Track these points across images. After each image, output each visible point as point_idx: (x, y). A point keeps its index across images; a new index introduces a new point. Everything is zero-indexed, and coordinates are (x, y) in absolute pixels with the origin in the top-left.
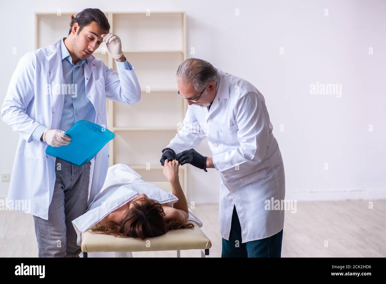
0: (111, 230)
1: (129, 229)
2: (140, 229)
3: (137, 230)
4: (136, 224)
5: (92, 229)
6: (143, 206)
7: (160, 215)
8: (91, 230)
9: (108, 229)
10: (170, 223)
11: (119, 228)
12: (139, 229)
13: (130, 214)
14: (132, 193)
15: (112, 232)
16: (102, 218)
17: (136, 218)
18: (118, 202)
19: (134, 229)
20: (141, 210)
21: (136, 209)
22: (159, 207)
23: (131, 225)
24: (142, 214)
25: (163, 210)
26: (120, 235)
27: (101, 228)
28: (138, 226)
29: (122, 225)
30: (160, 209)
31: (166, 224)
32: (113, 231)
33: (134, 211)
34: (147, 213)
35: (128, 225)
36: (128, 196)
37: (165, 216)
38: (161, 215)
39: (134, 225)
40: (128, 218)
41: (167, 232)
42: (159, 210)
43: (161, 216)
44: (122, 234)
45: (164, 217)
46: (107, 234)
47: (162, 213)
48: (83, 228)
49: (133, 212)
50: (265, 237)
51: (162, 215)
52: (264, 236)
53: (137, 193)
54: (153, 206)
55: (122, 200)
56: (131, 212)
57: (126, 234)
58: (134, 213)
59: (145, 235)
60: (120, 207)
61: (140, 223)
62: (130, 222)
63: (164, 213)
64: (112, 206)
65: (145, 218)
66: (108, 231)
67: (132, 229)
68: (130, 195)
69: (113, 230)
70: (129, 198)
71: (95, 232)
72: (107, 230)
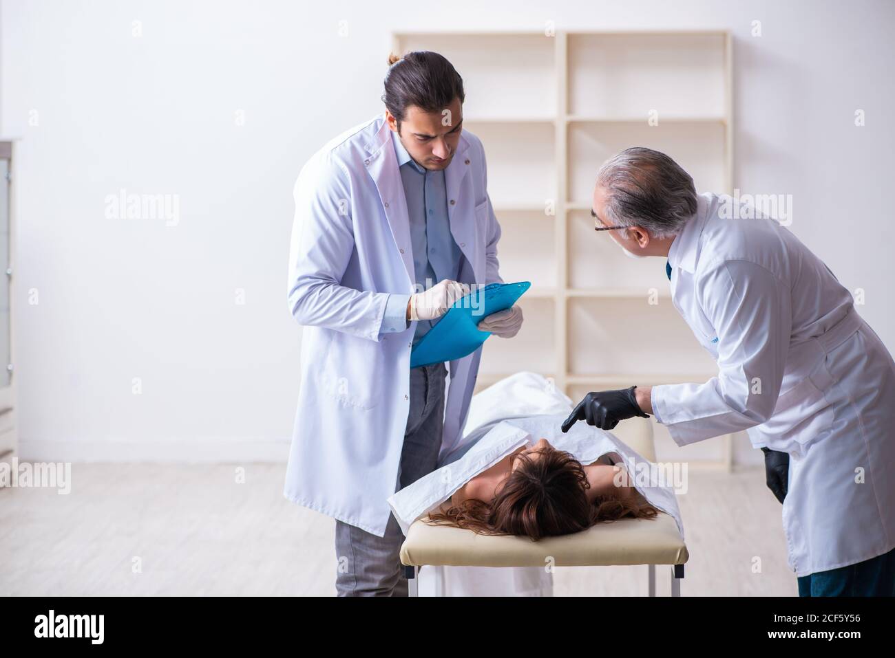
0: (470, 519)
1: (507, 515)
2: (533, 516)
3: (524, 518)
4: (523, 506)
5: (429, 515)
6: (540, 464)
7: (578, 486)
8: (427, 518)
9: (464, 515)
10: (603, 505)
11: (488, 512)
12: (529, 517)
13: (512, 483)
14: (516, 436)
15: (471, 523)
16: (451, 493)
17: (525, 491)
18: (486, 457)
19: (519, 517)
20: (535, 474)
21: (524, 472)
22: (575, 468)
23: (513, 508)
24: (536, 482)
25: (584, 476)
26: (487, 528)
27: (449, 513)
28: (528, 509)
29: (494, 509)
30: (579, 473)
31: (593, 508)
32: (473, 519)
33: (521, 477)
34: (548, 481)
35: (506, 506)
36: (508, 441)
37: (589, 488)
38: (581, 487)
39: (518, 506)
40: (508, 492)
41: (593, 525)
42: (577, 474)
43: (580, 490)
44: (491, 528)
45: (587, 491)
46: (461, 527)
47: (584, 483)
48: (410, 515)
49: (517, 479)
50: (832, 567)
51: (583, 486)
52: (830, 563)
53: (527, 434)
54: (562, 465)
55: (496, 451)
56: (514, 478)
57: (499, 527)
58: (520, 481)
59: (544, 530)
60: (490, 466)
61: (533, 503)
62: (509, 500)
63: (587, 483)
64: (474, 466)
65: (543, 492)
66: (461, 521)
67: (513, 516)
68: (512, 441)
69: (474, 517)
70: (511, 446)
71: (436, 522)
72: (462, 518)
